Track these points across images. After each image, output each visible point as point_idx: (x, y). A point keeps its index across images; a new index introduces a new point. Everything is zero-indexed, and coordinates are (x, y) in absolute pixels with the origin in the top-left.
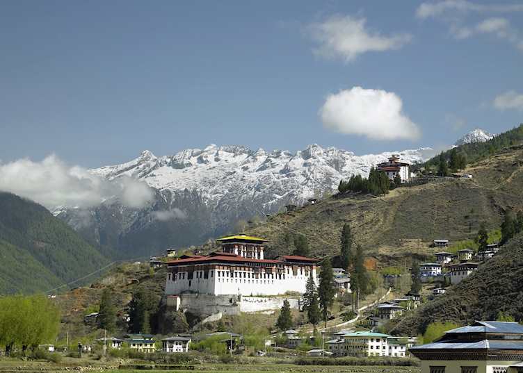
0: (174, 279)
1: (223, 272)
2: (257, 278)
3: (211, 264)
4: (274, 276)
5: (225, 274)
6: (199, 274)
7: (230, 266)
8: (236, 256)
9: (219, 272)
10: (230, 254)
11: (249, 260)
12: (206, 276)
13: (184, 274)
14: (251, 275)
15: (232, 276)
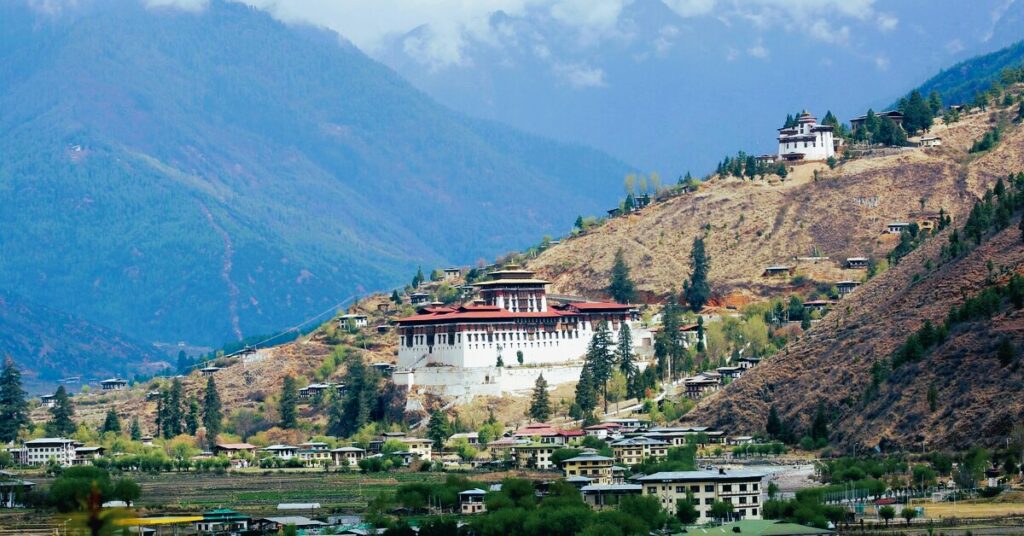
0: (410, 344)
1: (476, 335)
2: (532, 339)
3: (458, 324)
4: (560, 334)
5: (480, 337)
6: (442, 338)
7: (487, 326)
8: (498, 310)
9: (469, 336)
10: (492, 307)
11: (523, 315)
12: (451, 342)
13: (422, 337)
14: (521, 336)
15: (490, 339)
